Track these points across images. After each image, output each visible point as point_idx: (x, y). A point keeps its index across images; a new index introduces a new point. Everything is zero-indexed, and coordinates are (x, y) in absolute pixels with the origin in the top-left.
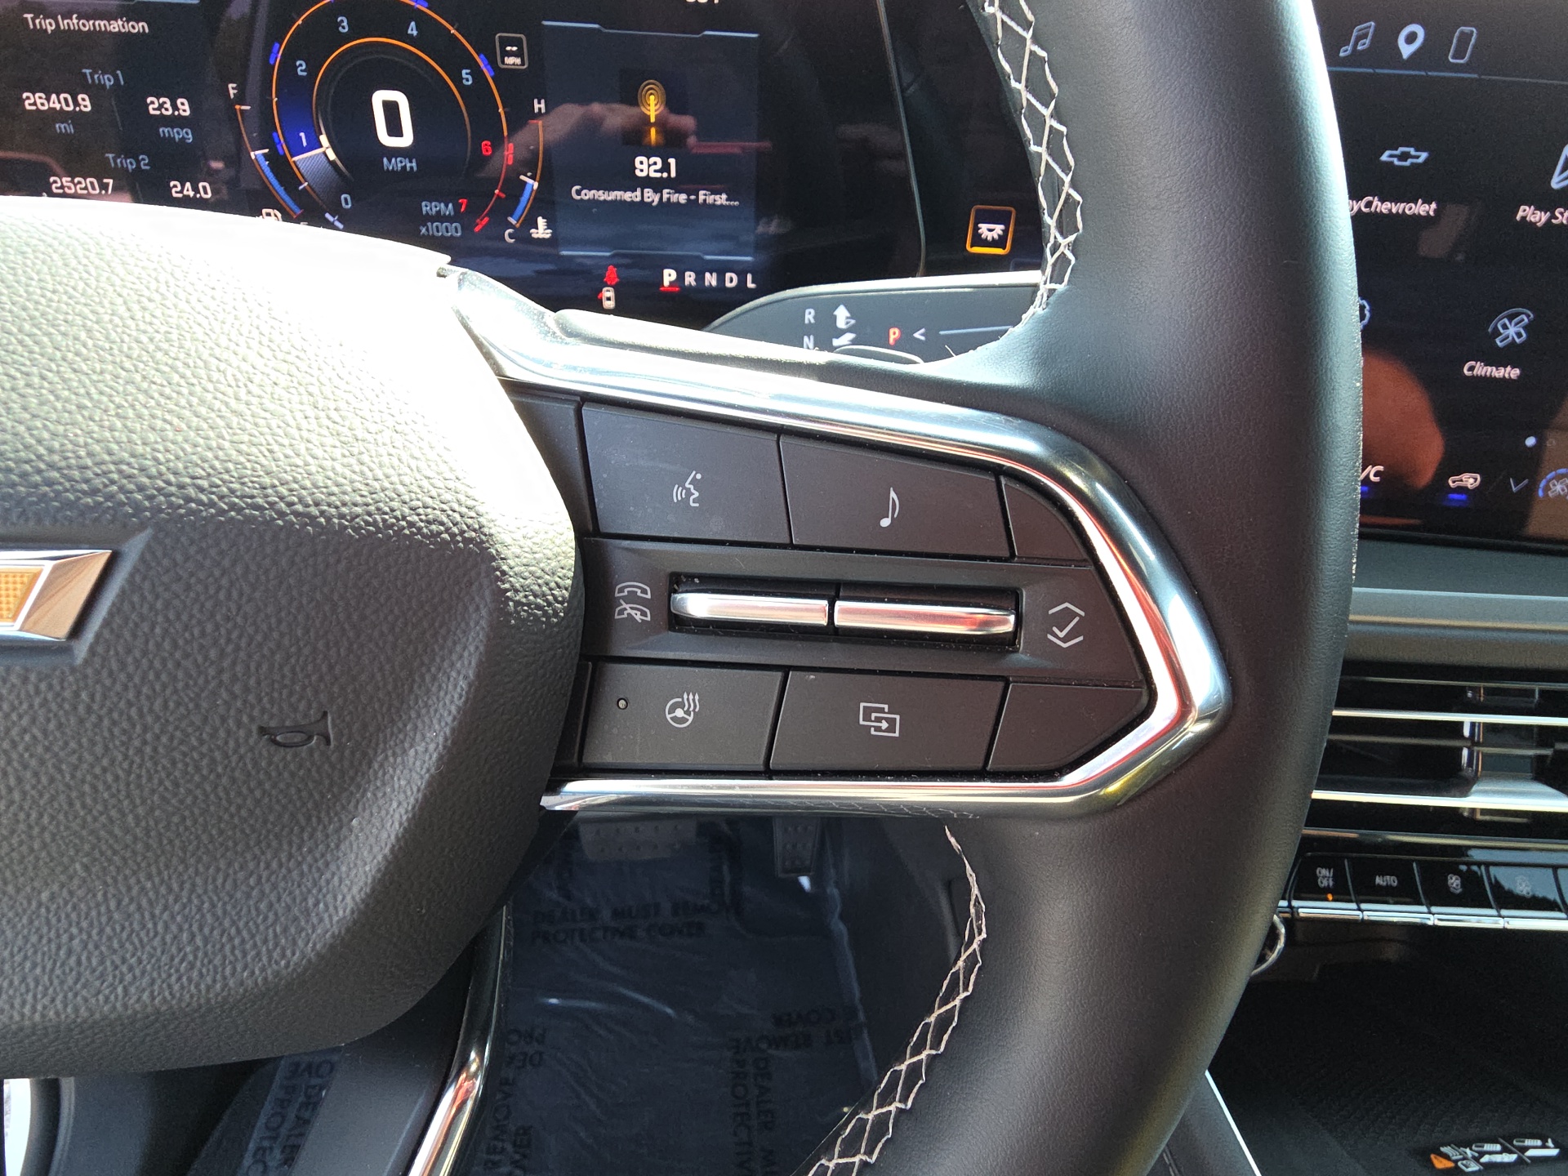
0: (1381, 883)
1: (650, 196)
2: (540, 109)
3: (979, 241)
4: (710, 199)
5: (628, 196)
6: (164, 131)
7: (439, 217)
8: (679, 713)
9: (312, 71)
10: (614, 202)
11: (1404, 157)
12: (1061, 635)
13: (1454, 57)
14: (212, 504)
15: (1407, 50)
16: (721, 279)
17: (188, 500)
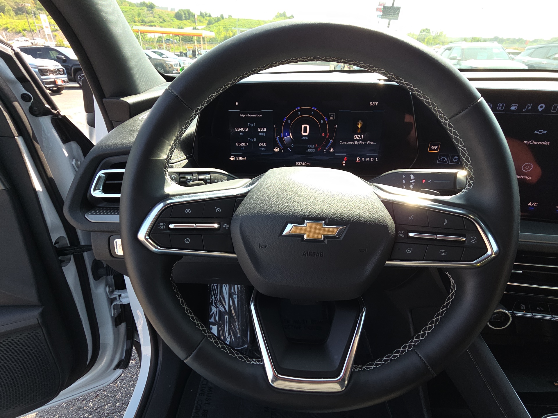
0: (539, 309)
1: (356, 143)
2: (336, 127)
3: (431, 149)
4: (370, 143)
5: (352, 143)
6: (260, 134)
7: (311, 148)
8: (409, 251)
9: (291, 122)
10: (349, 144)
11: (541, 132)
12: (473, 241)
13: (552, 111)
14: (357, 220)
15: (540, 110)
16: (370, 159)
17: (354, 220)
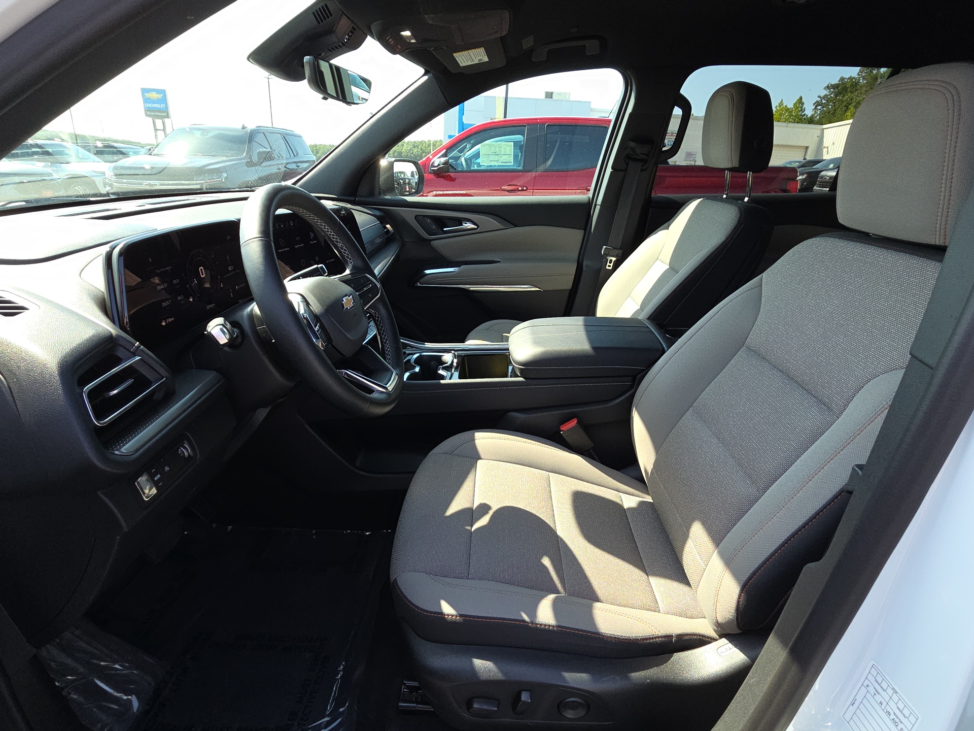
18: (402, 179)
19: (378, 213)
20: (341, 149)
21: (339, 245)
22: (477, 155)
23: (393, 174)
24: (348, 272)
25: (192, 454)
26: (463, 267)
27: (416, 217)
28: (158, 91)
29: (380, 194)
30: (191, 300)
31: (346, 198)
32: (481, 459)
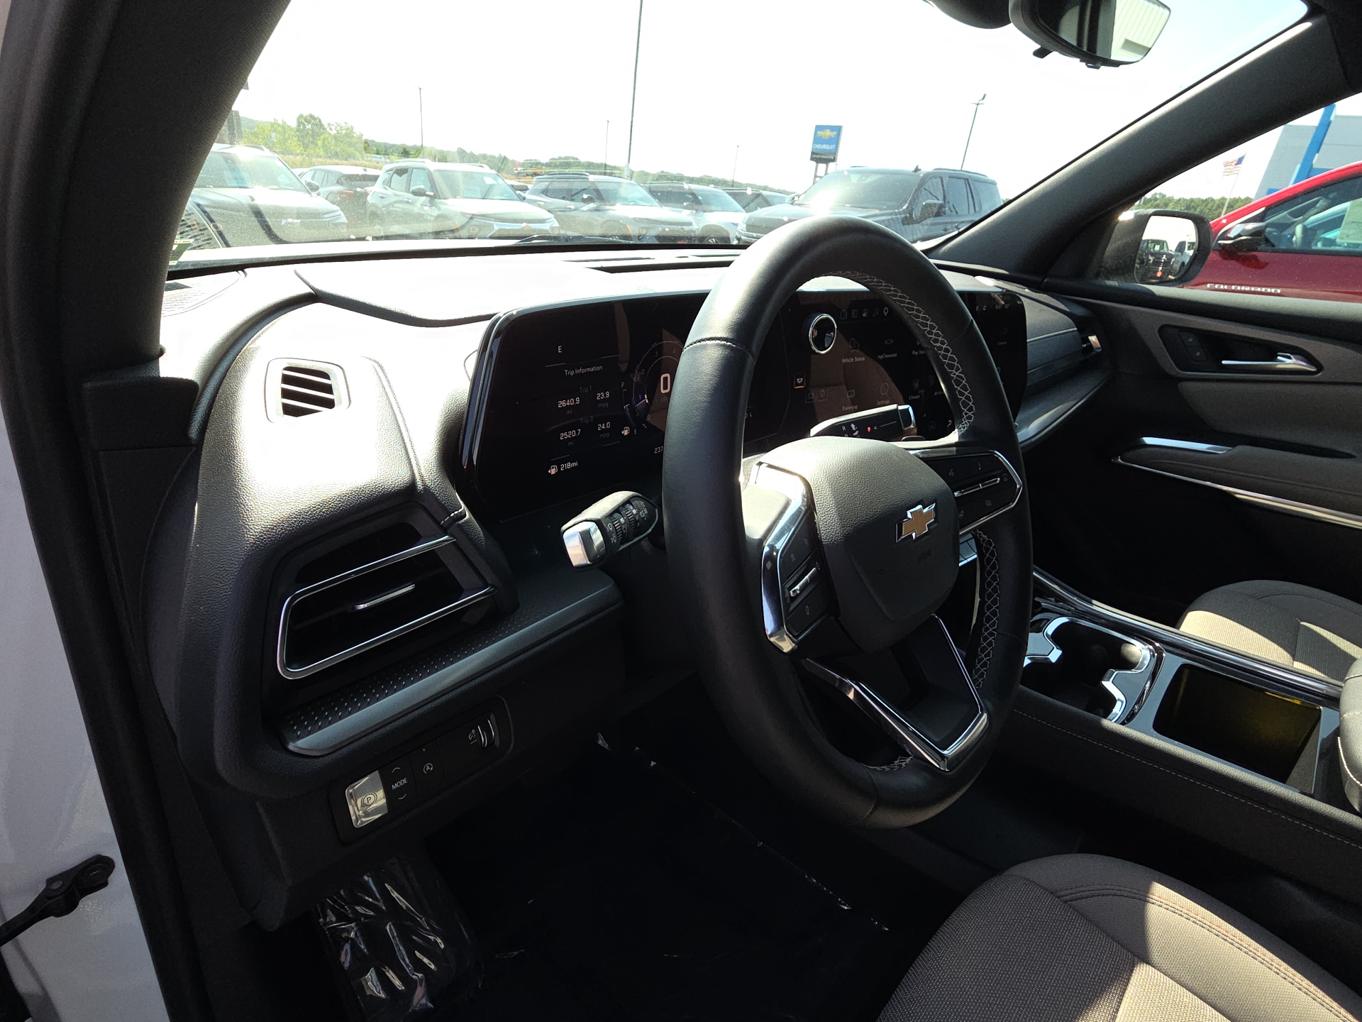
6: (600, 405)
18: (1152, 254)
19: (1079, 311)
20: (1046, 187)
21: (955, 374)
22: (1336, 223)
23: (1139, 244)
24: (953, 437)
25: (497, 743)
26: (1240, 449)
27: (1163, 330)
28: (832, 128)
29: (1097, 275)
30: (626, 432)
31: (1024, 276)
32: (1148, 963)
